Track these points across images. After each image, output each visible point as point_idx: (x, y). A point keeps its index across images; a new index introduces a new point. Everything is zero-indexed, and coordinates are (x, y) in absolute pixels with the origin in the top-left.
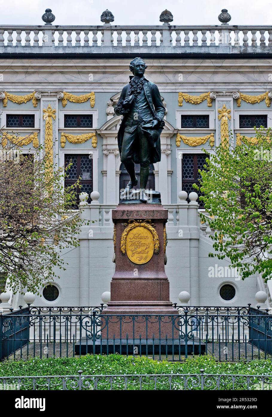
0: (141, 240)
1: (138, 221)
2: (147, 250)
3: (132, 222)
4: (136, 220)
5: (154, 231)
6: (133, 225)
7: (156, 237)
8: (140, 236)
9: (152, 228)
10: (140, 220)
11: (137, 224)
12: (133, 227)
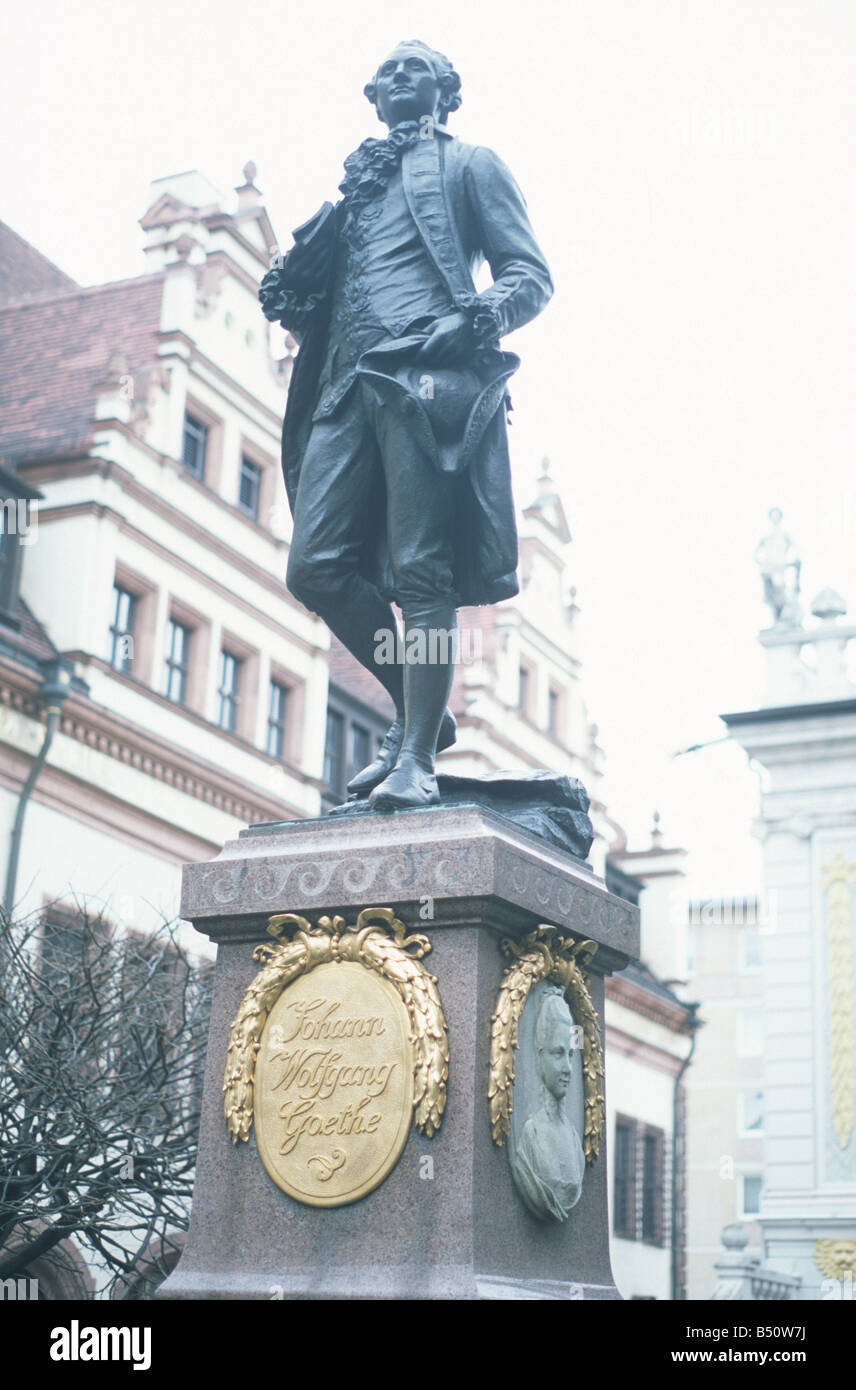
0: (339, 1047)
1: (324, 920)
2: (367, 1113)
3: (290, 932)
4: (312, 915)
5: (410, 980)
6: (294, 949)
7: (430, 1020)
8: (332, 1020)
9: (402, 965)
10: (330, 912)
11: (321, 943)
12: (294, 960)
